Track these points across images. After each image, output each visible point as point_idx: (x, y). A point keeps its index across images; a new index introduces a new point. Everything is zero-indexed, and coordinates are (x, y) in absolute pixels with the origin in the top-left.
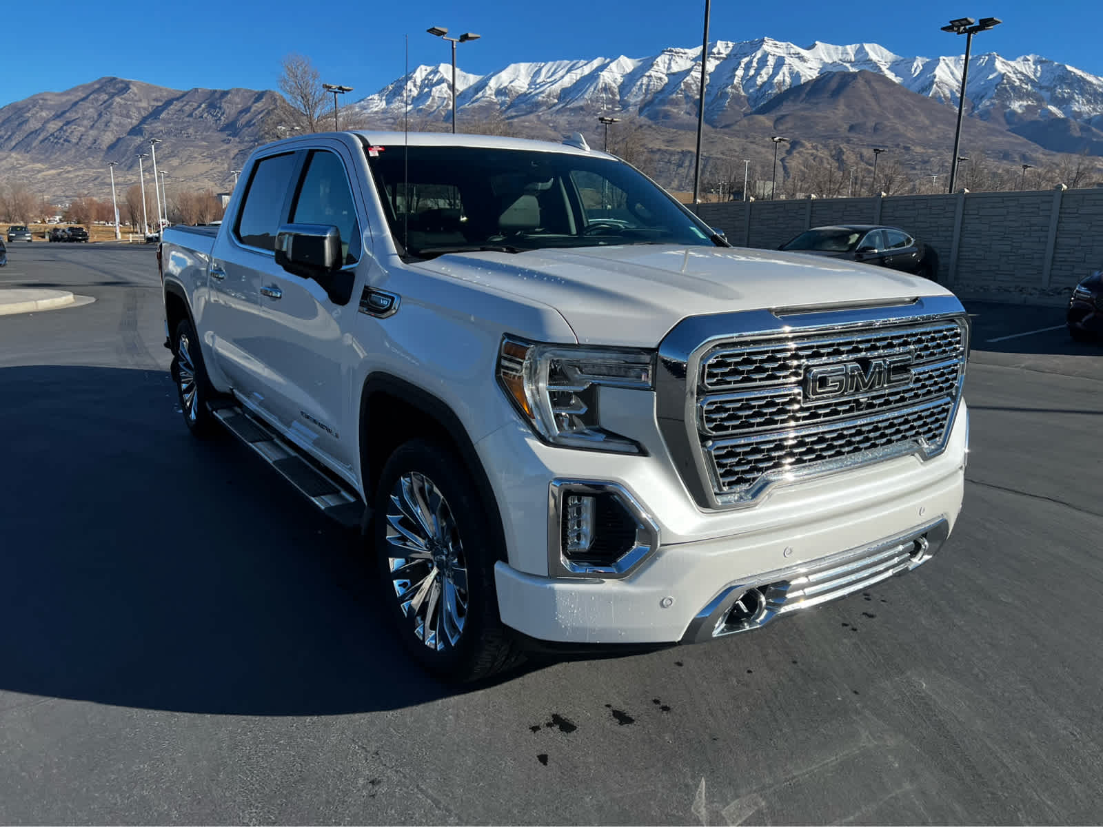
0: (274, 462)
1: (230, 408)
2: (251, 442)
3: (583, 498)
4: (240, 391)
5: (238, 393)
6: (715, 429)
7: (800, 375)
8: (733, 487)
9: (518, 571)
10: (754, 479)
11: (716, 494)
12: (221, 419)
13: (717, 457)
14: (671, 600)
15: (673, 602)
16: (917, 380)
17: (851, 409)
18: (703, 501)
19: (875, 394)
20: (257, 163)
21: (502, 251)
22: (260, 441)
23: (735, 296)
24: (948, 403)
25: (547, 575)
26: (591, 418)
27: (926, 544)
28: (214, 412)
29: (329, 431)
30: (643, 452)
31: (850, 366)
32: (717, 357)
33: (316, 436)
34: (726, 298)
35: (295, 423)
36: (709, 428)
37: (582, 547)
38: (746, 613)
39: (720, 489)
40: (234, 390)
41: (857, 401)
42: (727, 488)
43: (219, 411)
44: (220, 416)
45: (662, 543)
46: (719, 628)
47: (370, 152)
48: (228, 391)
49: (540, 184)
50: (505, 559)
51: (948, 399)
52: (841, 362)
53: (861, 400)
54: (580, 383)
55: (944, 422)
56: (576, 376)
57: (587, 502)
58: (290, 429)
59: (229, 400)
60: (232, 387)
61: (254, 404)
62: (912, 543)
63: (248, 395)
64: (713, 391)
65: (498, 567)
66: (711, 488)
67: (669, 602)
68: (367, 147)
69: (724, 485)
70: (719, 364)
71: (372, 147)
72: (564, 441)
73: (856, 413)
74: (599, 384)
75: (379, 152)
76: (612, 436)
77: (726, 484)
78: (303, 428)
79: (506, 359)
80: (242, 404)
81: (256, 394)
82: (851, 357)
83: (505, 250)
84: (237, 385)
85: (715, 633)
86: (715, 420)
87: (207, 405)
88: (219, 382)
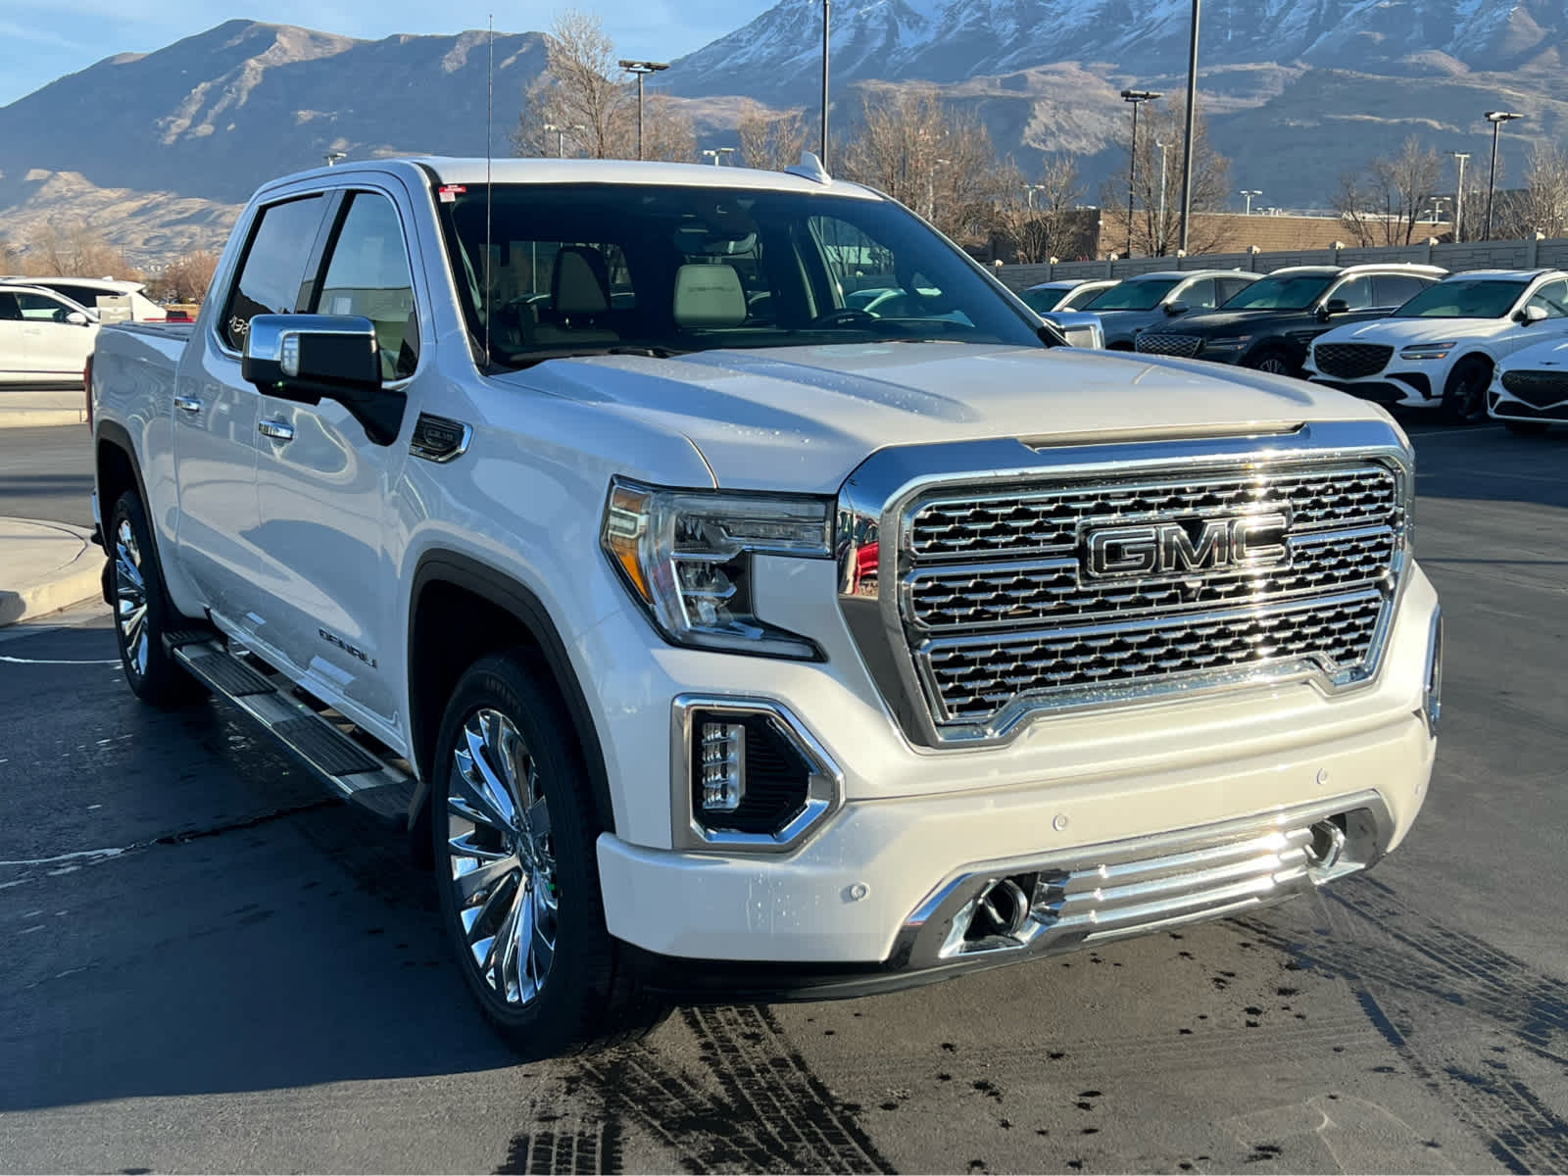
0: (276, 725)
1: (204, 644)
2: (238, 696)
3: (729, 726)
4: (224, 613)
5: (219, 616)
6: (930, 620)
7: (1071, 540)
8: (965, 714)
9: (631, 845)
10: (1002, 703)
11: (938, 725)
12: (188, 659)
13: (936, 664)
14: (864, 889)
15: (867, 894)
16: (1300, 558)
17: (1173, 599)
18: (916, 734)
19: (1215, 576)
20: (262, 211)
21: (647, 355)
22: (251, 693)
23: (973, 417)
24: (1376, 600)
25: (670, 847)
26: (741, 604)
27: (1339, 838)
28: (176, 650)
29: (363, 657)
30: (818, 657)
31: (1165, 528)
32: (930, 509)
33: (347, 678)
34: (957, 419)
35: (316, 661)
36: (922, 619)
37: (728, 806)
38: (1001, 925)
39: (945, 717)
40: (212, 611)
41: (1181, 586)
42: (956, 714)
43: (184, 648)
44: (185, 655)
45: (849, 797)
46: (953, 946)
47: (441, 194)
48: (203, 615)
49: (732, 244)
50: (612, 829)
51: (1376, 593)
52: (1149, 522)
53: (1189, 585)
54: (728, 549)
55: (1369, 632)
56: (723, 540)
57: (736, 733)
58: (307, 672)
59: (204, 630)
60: (207, 606)
61: (246, 632)
62: (1307, 831)
63: (239, 618)
64: (926, 562)
65: (603, 842)
66: (931, 716)
67: (861, 893)
68: (438, 187)
69: (951, 711)
70: (936, 520)
71: (446, 186)
72: (701, 639)
73: (1180, 606)
74: (754, 552)
75: (457, 195)
76: (773, 632)
77: (955, 708)
78: (329, 668)
79: (616, 514)
80: (226, 637)
81: (251, 615)
82: (1169, 513)
83: (651, 352)
84: (218, 603)
85: (944, 953)
86: (930, 606)
87: (164, 638)
88: (187, 600)
